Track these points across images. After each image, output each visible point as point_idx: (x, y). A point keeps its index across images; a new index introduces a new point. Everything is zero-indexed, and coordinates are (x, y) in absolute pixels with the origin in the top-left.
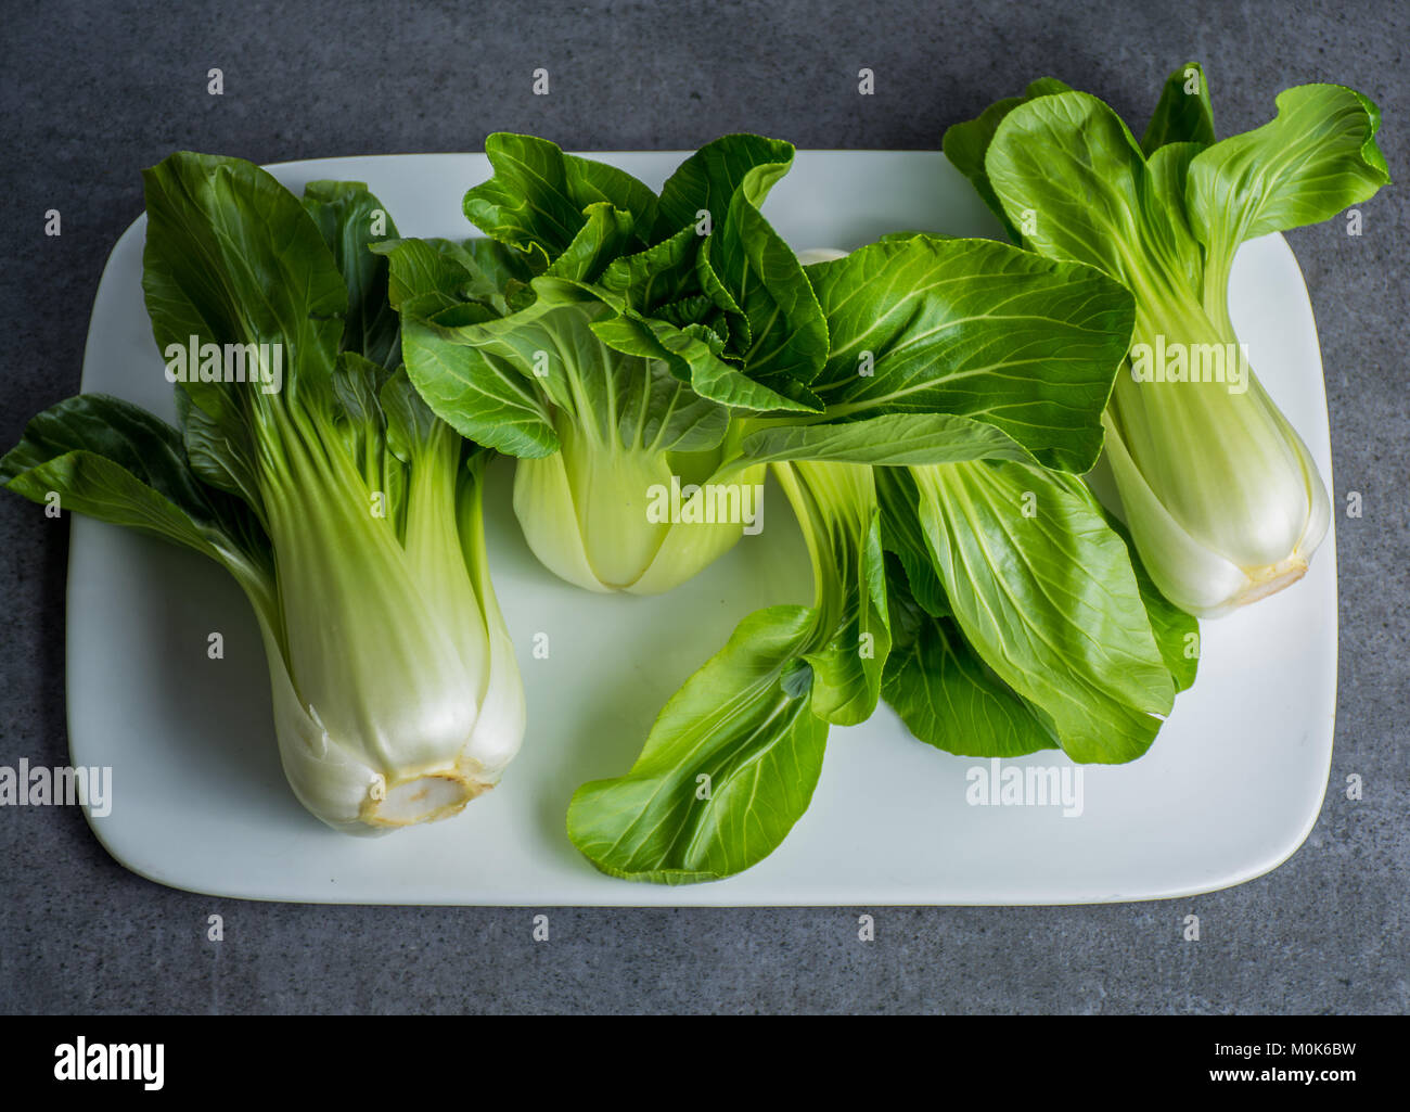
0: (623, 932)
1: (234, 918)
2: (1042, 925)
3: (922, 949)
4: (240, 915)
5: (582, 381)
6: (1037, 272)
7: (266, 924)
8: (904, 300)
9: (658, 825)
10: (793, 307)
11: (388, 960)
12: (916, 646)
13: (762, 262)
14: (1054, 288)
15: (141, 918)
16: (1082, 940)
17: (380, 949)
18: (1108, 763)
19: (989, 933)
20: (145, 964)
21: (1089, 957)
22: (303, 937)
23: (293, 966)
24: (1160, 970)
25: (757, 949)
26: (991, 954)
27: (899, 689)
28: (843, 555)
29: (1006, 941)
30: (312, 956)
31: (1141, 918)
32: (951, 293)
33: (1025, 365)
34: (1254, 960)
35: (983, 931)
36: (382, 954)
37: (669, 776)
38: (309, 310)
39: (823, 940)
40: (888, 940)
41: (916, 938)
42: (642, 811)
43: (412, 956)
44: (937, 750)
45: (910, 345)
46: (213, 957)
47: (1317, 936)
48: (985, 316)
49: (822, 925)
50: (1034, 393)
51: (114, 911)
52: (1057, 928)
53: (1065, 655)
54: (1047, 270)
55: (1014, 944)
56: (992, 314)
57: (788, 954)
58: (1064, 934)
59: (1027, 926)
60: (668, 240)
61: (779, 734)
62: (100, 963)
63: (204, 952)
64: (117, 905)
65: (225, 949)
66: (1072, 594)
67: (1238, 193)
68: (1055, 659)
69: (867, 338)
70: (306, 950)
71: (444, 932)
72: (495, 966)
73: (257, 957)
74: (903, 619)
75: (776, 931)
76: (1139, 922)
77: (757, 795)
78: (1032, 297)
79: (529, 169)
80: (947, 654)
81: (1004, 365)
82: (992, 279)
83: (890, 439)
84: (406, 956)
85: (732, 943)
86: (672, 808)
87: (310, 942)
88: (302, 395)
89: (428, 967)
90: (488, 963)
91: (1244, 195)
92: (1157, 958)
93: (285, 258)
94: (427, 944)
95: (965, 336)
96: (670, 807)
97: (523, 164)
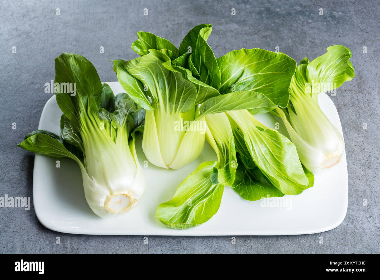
0: (170, 244)
1: (73, 241)
2: (277, 243)
3: (247, 248)
4: (74, 240)
5: (160, 91)
6: (272, 58)
7: (81, 242)
8: (240, 69)
9: (179, 218)
10: (212, 69)
11: (111, 250)
12: (243, 181)
13: (204, 57)
14: (276, 63)
15: (50, 240)
16: (287, 246)
17: (109, 248)
18: (293, 195)
19: (263, 244)
20: (51, 250)
21: (289, 249)
22: (90, 245)
23: (87, 251)
24: (307, 252)
25: (205, 248)
26: (264, 249)
27: (239, 189)
28: (225, 151)
29: (268, 246)
30: (92, 249)
31: (302, 241)
32: (251, 68)
33: (270, 84)
34: (331, 249)
35: (262, 244)
36: (110, 248)
37: (182, 206)
38: (93, 94)
39: (221, 246)
40: (238, 246)
41: (245, 245)
42: (175, 215)
43: (117, 249)
44: (249, 201)
45: (241, 81)
46: (68, 249)
47: (346, 244)
48: (259, 73)
49: (221, 243)
50: (272, 91)
51: (44, 239)
52: (281, 243)
53: (282, 172)
54: (274, 56)
55: (270, 246)
56: (261, 73)
57: (212, 249)
58: (282, 244)
59: (273, 243)
60: (181, 56)
61: (209, 196)
62: (40, 250)
63: (66, 248)
64: (44, 238)
65: (71, 247)
66: (282, 157)
67: (319, 75)
68: (279, 174)
69: (230, 80)
70: (91, 247)
71: (125, 244)
72: (138, 251)
73: (79, 249)
74: (240, 175)
75: (209, 244)
76: (301, 242)
77: (204, 210)
78: (270, 67)
79: (147, 43)
80: (251, 182)
81: (265, 85)
82: (261, 62)
83: (237, 100)
84: (116, 249)
85: (198, 247)
86: (183, 214)
87: (92, 246)
88: (91, 111)
89: (121, 251)
90: (136, 250)
91: (320, 75)
92: (306, 249)
93: (87, 80)
94: (121, 247)
95: (255, 79)
96: (182, 214)
97: (146, 42)
